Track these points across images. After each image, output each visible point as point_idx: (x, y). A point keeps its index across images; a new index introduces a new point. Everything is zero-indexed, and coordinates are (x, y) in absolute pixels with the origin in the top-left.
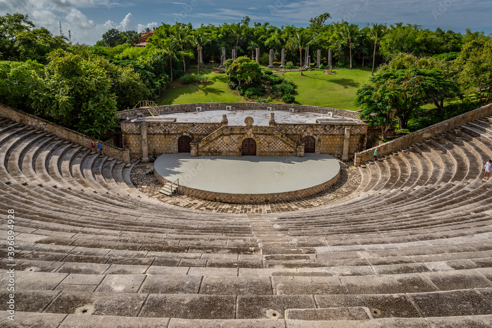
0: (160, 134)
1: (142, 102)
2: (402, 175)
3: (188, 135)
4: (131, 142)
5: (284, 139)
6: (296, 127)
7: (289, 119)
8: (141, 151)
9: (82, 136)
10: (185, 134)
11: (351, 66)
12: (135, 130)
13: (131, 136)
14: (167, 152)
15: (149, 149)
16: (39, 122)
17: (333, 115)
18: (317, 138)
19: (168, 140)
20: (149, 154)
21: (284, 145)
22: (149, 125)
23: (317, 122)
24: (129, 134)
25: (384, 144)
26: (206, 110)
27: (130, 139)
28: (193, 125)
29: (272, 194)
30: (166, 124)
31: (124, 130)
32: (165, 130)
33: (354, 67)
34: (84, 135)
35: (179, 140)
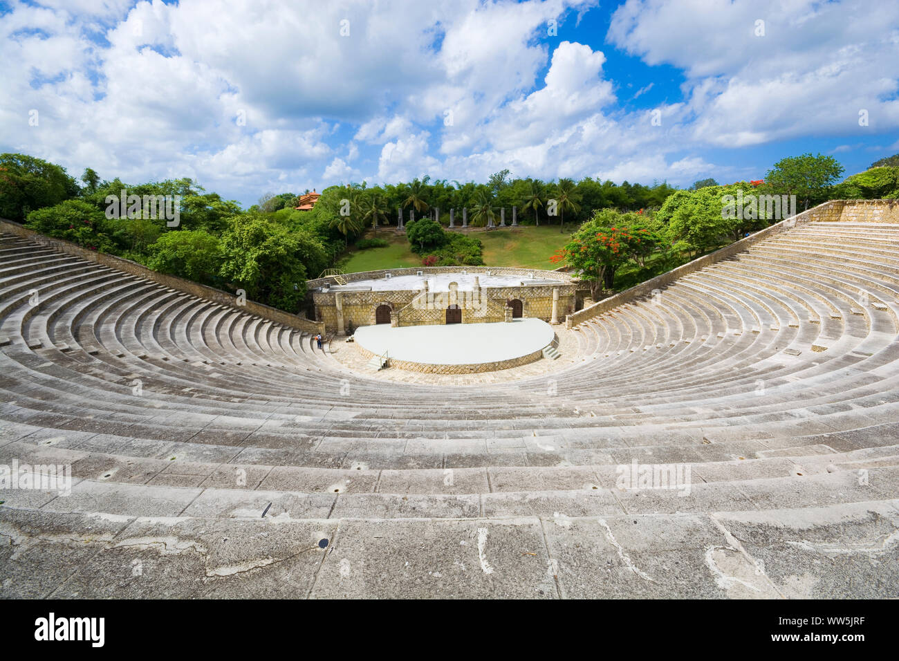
0: (357, 304)
1: (327, 271)
2: (622, 336)
3: (387, 304)
4: (325, 315)
5: (491, 304)
6: (502, 291)
7: (488, 283)
8: (336, 324)
9: (273, 310)
10: (383, 303)
11: (537, 224)
12: (328, 301)
13: (325, 308)
14: (364, 323)
15: (345, 321)
16: (224, 296)
17: (533, 276)
18: (525, 302)
19: (365, 310)
20: (345, 327)
21: (491, 310)
22: (344, 295)
23: (522, 284)
24: (323, 306)
25: (597, 304)
26: (395, 276)
27: (323, 311)
28: (392, 293)
29: (493, 363)
30: (362, 294)
31: (317, 301)
32: (362, 300)
33: (540, 224)
34: (275, 309)
35: (377, 309)
